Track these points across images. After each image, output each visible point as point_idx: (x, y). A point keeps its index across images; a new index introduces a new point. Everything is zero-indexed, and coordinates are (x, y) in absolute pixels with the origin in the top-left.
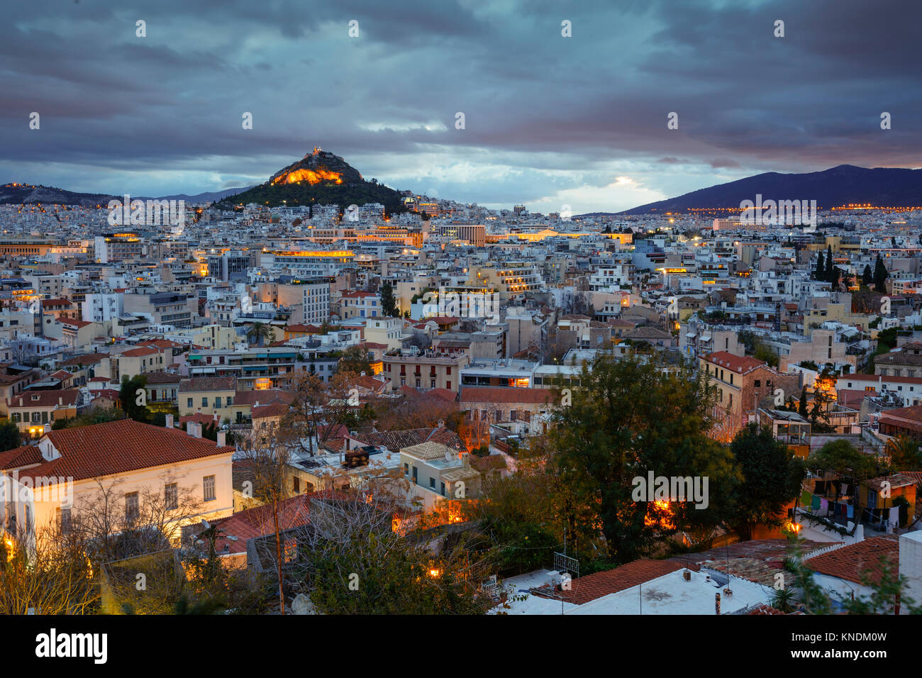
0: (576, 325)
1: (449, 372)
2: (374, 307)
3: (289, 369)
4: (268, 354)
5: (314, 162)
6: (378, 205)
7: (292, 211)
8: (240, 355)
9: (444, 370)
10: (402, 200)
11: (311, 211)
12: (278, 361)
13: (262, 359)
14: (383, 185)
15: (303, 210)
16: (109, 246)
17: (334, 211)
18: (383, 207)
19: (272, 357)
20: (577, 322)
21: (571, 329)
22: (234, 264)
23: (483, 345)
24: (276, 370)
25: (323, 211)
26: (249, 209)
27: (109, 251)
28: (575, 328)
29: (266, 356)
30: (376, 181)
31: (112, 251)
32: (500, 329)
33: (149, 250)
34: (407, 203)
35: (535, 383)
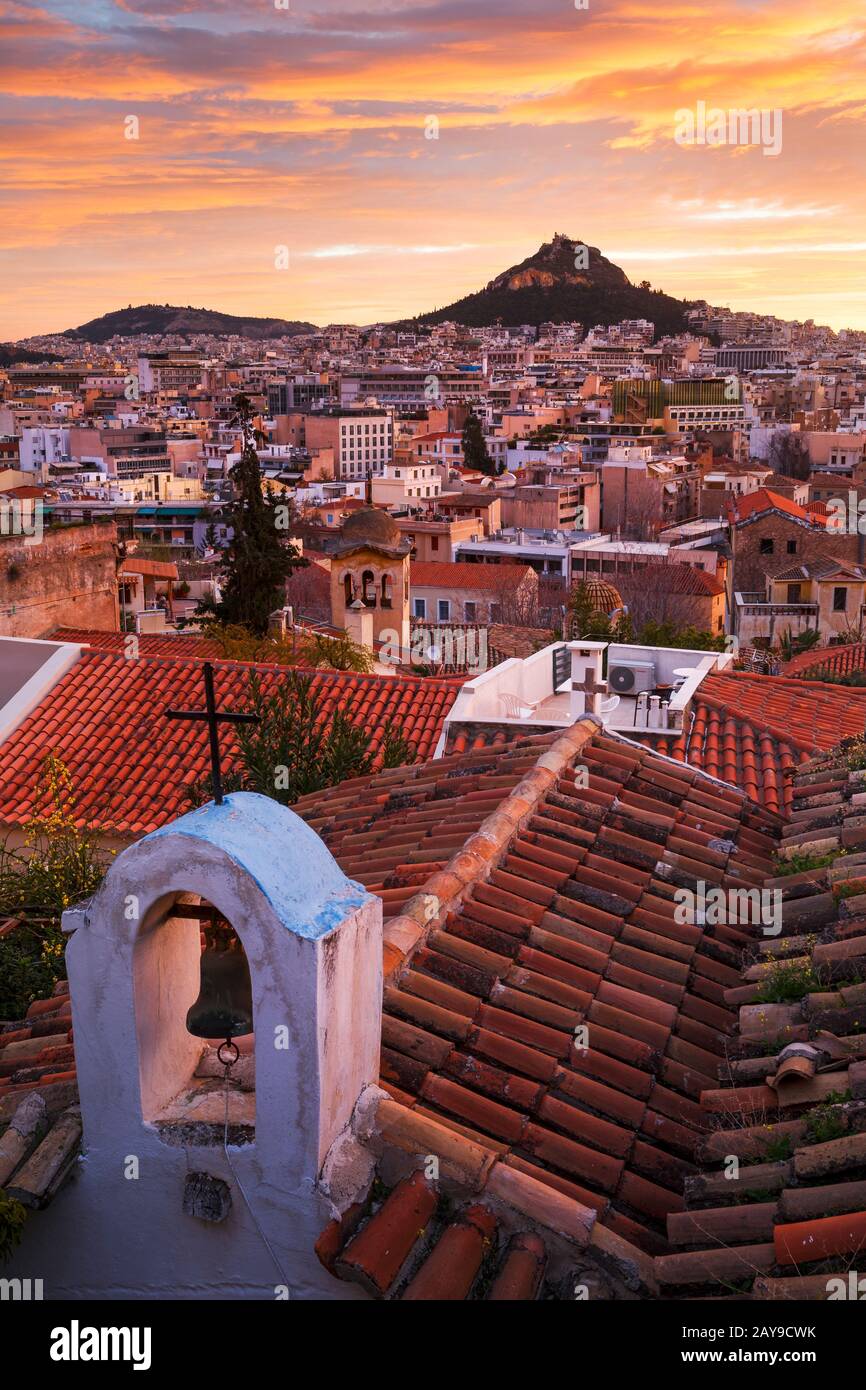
0: (734, 481)
1: (435, 546)
2: (455, 456)
3: (189, 535)
4: (158, 509)
5: (552, 256)
6: (643, 323)
7: (507, 333)
8: (113, 509)
9: (428, 542)
10: (686, 314)
11: (538, 333)
12: (174, 521)
13: (148, 516)
14: (661, 291)
15: (526, 332)
16: (156, 372)
17: (572, 333)
18: (651, 325)
19: (163, 513)
20: (736, 475)
21: (727, 488)
22: (303, 395)
23: (536, 506)
24: (168, 534)
25: (555, 334)
26: (441, 331)
27: (156, 380)
28: (734, 485)
29: (153, 512)
30: (649, 285)
31: (160, 379)
32: (575, 480)
33: (211, 378)
34: (694, 319)
35: (573, 569)
